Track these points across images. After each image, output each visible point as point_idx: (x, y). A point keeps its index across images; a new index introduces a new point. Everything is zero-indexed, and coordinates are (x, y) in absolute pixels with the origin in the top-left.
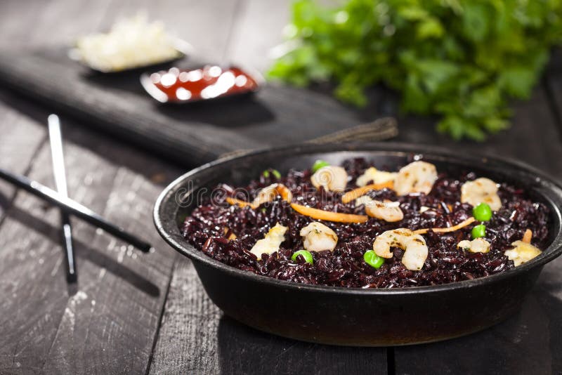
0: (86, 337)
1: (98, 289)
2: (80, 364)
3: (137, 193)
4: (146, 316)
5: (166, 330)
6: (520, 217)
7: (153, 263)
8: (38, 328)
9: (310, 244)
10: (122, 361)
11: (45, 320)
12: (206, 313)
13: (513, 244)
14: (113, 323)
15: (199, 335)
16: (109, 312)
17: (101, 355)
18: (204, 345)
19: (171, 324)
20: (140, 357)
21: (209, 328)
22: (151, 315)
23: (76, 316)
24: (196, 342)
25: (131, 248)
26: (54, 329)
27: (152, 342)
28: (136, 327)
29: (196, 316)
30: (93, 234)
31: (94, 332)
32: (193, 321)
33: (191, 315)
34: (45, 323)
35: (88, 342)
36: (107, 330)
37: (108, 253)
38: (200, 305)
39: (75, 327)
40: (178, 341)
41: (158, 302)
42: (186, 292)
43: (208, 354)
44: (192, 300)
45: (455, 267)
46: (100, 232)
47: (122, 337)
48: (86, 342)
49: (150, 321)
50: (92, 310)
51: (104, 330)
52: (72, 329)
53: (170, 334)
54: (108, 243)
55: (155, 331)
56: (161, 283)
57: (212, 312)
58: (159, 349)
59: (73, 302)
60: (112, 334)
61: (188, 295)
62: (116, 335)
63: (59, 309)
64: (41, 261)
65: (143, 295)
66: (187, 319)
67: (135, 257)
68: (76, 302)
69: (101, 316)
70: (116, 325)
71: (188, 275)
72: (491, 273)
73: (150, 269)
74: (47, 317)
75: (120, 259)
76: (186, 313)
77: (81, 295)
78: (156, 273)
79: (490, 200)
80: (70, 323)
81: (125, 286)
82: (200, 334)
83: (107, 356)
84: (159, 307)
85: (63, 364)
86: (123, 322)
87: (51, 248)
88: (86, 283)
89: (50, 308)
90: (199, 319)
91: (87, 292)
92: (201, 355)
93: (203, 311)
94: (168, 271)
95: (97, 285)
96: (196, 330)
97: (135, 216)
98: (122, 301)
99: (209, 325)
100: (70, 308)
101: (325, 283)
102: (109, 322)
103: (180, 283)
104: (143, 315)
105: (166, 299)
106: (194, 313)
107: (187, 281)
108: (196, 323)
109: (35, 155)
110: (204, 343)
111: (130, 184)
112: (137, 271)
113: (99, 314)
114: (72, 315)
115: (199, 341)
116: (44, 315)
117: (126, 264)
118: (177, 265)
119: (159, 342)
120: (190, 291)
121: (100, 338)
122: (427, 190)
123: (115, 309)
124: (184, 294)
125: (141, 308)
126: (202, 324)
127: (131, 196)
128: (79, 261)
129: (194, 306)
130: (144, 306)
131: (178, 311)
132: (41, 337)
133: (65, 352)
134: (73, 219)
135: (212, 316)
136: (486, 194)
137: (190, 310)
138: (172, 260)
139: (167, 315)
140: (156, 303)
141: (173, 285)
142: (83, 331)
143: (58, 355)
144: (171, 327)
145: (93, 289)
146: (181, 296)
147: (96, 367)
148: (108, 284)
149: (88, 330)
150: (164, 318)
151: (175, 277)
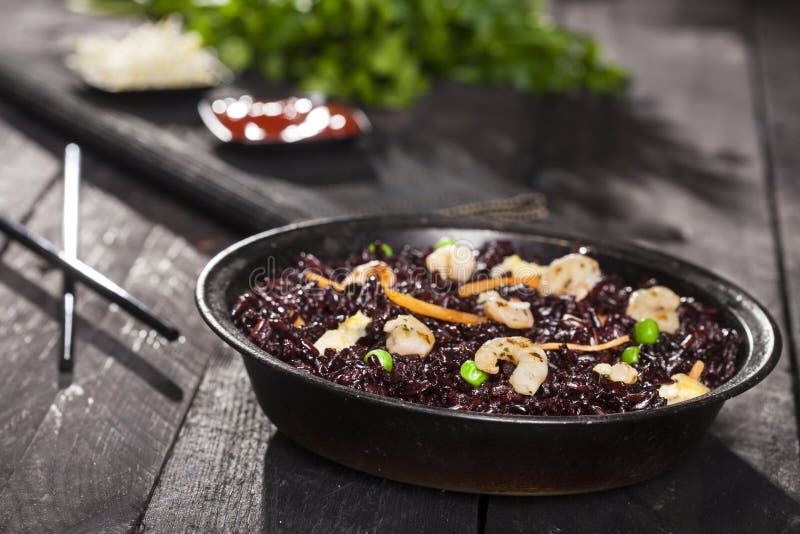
0: (74, 445)
1: (99, 383)
2: (60, 479)
3: (174, 261)
4: (160, 426)
5: (183, 445)
6: (697, 344)
7: (181, 356)
8: (10, 427)
9: (394, 343)
10: (118, 481)
11: (21, 417)
12: (241, 428)
13: (674, 377)
14: (112, 429)
15: (227, 457)
16: (109, 414)
17: (90, 470)
18: (231, 471)
19: (191, 440)
20: (143, 477)
21: (241, 449)
22: (166, 424)
23: (64, 416)
24: (222, 466)
25: (153, 333)
26: (31, 431)
27: (162, 459)
28: (143, 438)
29: (227, 432)
30: (104, 311)
31: (87, 440)
32: (222, 438)
33: (221, 430)
34: (22, 421)
35: (75, 451)
36: (104, 439)
37: (121, 338)
38: (235, 419)
39: (61, 430)
40: (198, 462)
41: (178, 408)
42: (218, 398)
43: (234, 483)
44: (225, 411)
45: (583, 397)
46: (114, 308)
47: (122, 449)
48: (73, 452)
49: (163, 432)
50: (87, 410)
51: (100, 438)
52: (56, 432)
53: (189, 452)
54: (123, 324)
55: (169, 446)
56: (186, 385)
57: (249, 428)
58: (170, 470)
59: (63, 398)
60: (110, 443)
61: (220, 404)
62: (114, 446)
63: (41, 405)
64: (28, 339)
65: (160, 397)
66: (214, 434)
67: (156, 346)
68: (67, 398)
69: (99, 419)
70: (117, 433)
71: (225, 377)
72: (627, 410)
73: (176, 364)
74: (24, 413)
75: (136, 347)
76: (215, 426)
77: (76, 389)
78: (182, 370)
79: (664, 317)
80: (55, 424)
81: (137, 383)
82: (228, 455)
83: (99, 473)
84: (179, 416)
85: (37, 476)
86: (127, 430)
87: (43, 323)
88: (85, 375)
89: (31, 402)
90: (230, 436)
91: (84, 387)
92: (225, 483)
93: (237, 427)
94: (199, 370)
95: (99, 378)
96: (224, 450)
97: (166, 292)
98: (129, 402)
99: (243, 446)
100: (58, 406)
101: (400, 396)
102: (108, 428)
103: (212, 386)
104: (155, 424)
105: (191, 405)
106: (225, 427)
107: (222, 385)
108: (226, 441)
109: (40, 197)
110: (231, 468)
111: (165, 249)
112: (157, 365)
113: (97, 416)
114: (59, 414)
115: (226, 464)
116: (20, 411)
117: (143, 355)
118: (212, 362)
119: (172, 461)
120: (225, 398)
121: (93, 447)
122: (581, 294)
123: (119, 412)
124: (216, 401)
125: (154, 414)
126: (234, 443)
127: (164, 265)
128: (79, 344)
129: (227, 419)
130: (158, 412)
131: (203, 423)
132: (12, 439)
133: (43, 460)
134: (80, 288)
135: (248, 434)
136: (661, 308)
137: (219, 423)
138: (206, 356)
139: (188, 426)
140: (176, 411)
141: (203, 388)
142: (70, 439)
143: (33, 464)
144: (191, 442)
145: (91, 383)
146: (211, 404)
147: (80, 485)
148: (114, 380)
149: (77, 435)
150: (183, 430)
151: (208, 377)
